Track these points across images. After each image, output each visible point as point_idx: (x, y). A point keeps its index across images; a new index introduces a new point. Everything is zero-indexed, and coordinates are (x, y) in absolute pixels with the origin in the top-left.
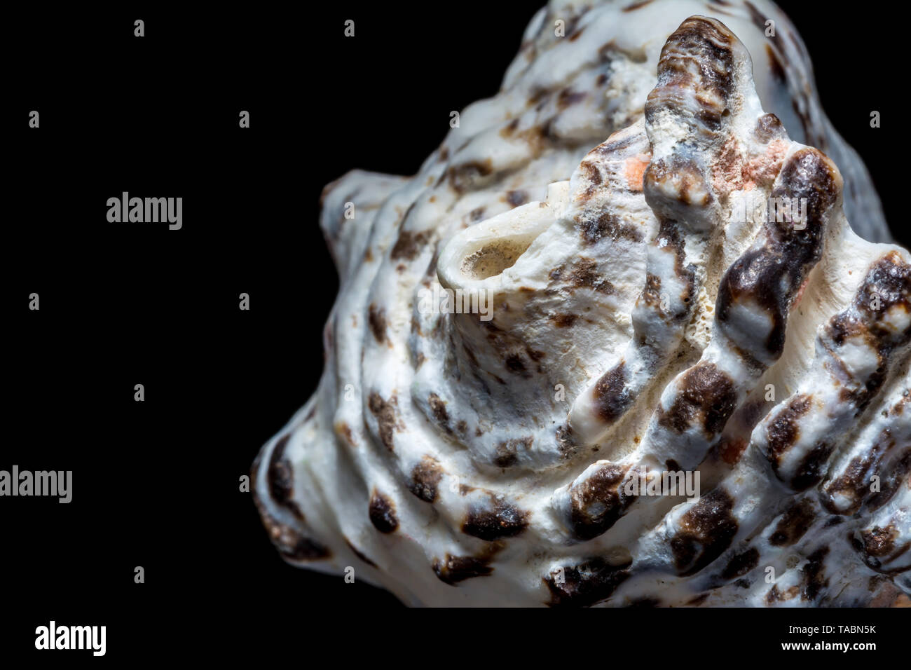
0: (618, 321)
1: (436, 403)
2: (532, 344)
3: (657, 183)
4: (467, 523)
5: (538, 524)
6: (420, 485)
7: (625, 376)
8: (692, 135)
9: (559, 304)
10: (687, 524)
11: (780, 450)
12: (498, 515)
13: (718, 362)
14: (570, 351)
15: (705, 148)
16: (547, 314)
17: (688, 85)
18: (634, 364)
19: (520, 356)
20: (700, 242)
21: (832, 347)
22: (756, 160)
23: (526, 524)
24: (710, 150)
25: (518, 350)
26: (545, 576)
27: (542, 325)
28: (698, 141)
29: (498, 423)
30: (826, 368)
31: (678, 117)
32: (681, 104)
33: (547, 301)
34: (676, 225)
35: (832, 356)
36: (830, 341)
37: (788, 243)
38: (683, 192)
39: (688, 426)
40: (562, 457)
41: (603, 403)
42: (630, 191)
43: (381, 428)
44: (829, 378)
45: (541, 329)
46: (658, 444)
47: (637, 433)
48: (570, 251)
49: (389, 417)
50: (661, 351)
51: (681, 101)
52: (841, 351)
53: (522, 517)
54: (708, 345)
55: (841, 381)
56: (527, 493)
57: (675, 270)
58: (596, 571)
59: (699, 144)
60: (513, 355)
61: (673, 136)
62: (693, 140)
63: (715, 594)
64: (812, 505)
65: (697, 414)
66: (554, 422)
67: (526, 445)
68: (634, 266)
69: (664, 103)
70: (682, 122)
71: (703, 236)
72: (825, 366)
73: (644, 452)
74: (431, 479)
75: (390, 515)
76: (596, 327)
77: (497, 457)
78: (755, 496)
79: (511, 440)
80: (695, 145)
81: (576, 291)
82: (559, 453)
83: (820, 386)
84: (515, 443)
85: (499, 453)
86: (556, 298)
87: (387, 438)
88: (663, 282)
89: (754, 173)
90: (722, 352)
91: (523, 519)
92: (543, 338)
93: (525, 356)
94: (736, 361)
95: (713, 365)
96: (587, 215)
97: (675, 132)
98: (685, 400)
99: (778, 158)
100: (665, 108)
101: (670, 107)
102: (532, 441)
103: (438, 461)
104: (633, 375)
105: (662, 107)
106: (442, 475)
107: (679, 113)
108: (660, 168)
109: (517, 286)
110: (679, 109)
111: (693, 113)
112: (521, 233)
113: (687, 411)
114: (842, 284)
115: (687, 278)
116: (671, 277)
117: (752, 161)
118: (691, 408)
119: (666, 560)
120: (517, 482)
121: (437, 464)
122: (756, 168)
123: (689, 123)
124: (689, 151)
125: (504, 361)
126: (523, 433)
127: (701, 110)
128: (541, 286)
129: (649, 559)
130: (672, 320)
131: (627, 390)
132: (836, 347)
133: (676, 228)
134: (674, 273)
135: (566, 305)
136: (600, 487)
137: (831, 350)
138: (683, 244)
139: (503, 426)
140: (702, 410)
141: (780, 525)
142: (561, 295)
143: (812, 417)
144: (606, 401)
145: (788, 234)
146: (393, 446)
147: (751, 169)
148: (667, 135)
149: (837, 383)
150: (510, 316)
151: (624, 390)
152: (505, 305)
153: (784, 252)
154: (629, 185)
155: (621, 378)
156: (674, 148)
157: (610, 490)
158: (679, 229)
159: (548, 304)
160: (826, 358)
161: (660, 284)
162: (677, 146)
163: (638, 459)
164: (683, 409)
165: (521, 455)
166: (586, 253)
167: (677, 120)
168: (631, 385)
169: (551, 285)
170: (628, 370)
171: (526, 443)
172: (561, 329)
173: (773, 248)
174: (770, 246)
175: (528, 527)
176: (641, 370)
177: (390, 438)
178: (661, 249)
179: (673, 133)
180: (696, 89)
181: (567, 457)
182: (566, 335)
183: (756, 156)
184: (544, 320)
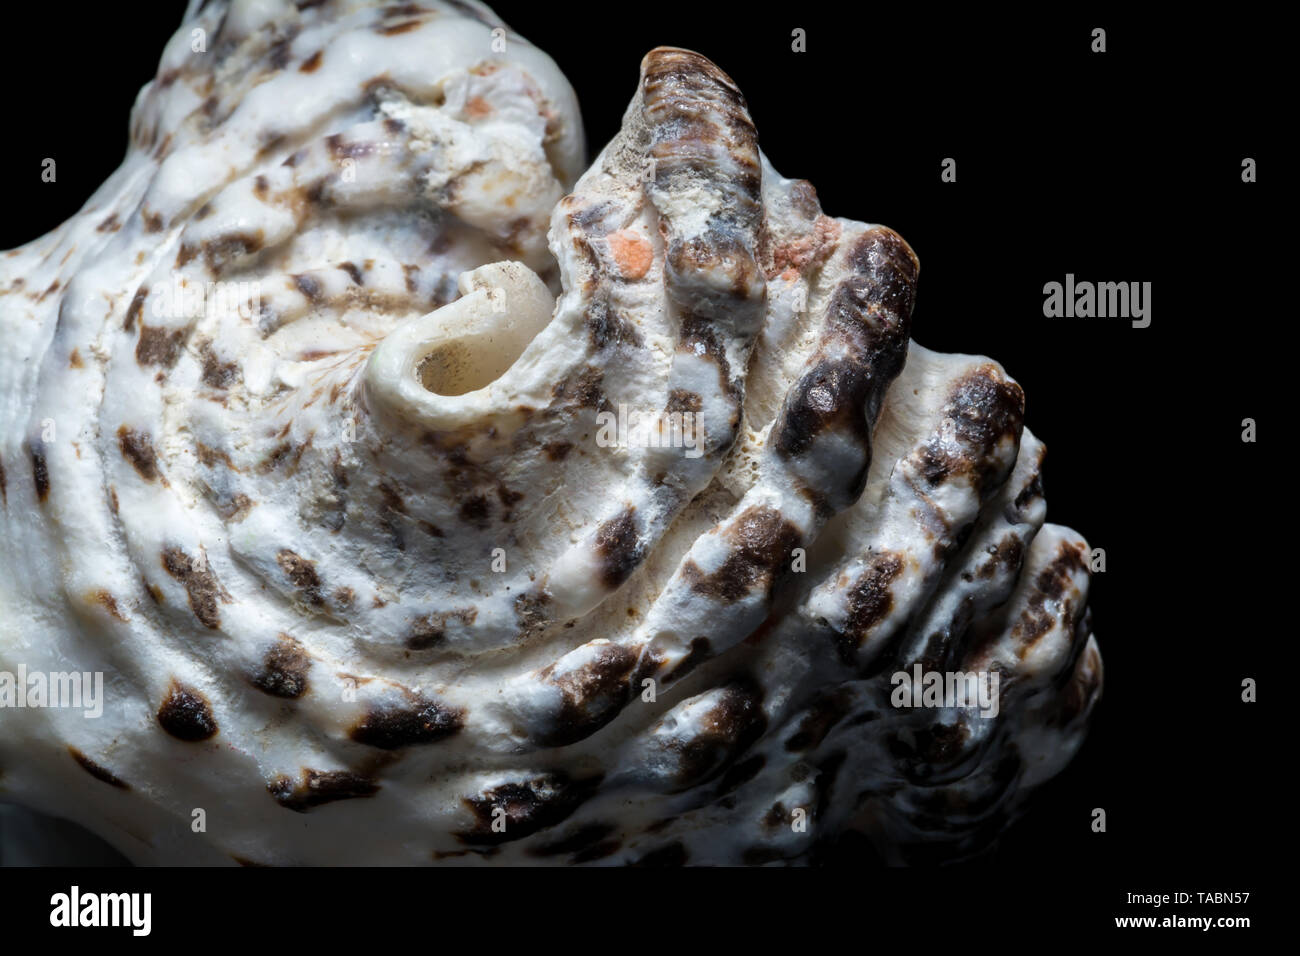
0: (614, 453)
1: (294, 563)
2: (509, 483)
3: (700, 270)
4: (364, 726)
5: (478, 725)
6: (278, 675)
7: (636, 526)
8: (729, 206)
9: (557, 429)
10: (716, 724)
11: (868, 624)
12: (420, 715)
13: (781, 508)
14: (555, 493)
15: (745, 223)
16: (539, 443)
17: (714, 139)
18: (648, 510)
19: (488, 499)
20: (742, 349)
21: (925, 489)
22: (803, 241)
23: (460, 726)
24: (750, 228)
25: (488, 491)
26: (472, 796)
27: (531, 457)
28: (738, 215)
29: (411, 590)
30: (915, 516)
31: (707, 181)
32: (713, 165)
33: (543, 425)
34: (710, 326)
35: (925, 501)
36: (923, 484)
37: (878, 352)
38: (740, 280)
39: (746, 593)
40: (521, 636)
41: (610, 563)
42: (622, 279)
43: (192, 598)
44: (919, 529)
45: (528, 462)
46: (685, 616)
47: (633, 603)
48: (577, 358)
49: (206, 582)
50: (685, 494)
51: (712, 161)
52: (938, 495)
53: (455, 717)
54: (754, 485)
55: (936, 535)
56: (449, 684)
57: (720, 385)
58: (558, 788)
59: (738, 218)
60: (476, 497)
61: (704, 207)
62: (731, 212)
63: (686, 818)
64: (851, 697)
65: (762, 578)
66: (508, 588)
67: (464, 619)
68: (636, 379)
69: (688, 162)
70: (714, 189)
71: (747, 341)
72: (914, 514)
73: (659, 627)
74: (296, 666)
75: (204, 717)
76: (587, 461)
77: (413, 636)
78: (786, 686)
79: (435, 613)
80: (732, 219)
81: (580, 412)
82: (519, 630)
83: (907, 540)
84: (444, 616)
85: (416, 630)
86: (555, 421)
87: (206, 612)
88: (705, 402)
89: (799, 258)
90: (783, 495)
91: (456, 720)
92: (527, 475)
93: (495, 498)
94: (804, 506)
95: (776, 512)
96: (596, 310)
97: (707, 201)
98: (744, 559)
99: (829, 239)
100: (689, 169)
101: (696, 168)
102: (475, 614)
103: (299, 643)
104: (648, 525)
105: (684, 167)
106: (310, 662)
107: (710, 176)
108: (697, 249)
109: (514, 404)
110: (710, 171)
111: (730, 177)
112: (477, 332)
113: (747, 574)
114: (908, 406)
115: (735, 396)
116: (716, 395)
117: (796, 242)
118: (753, 570)
119: (659, 772)
120: (430, 669)
121: (298, 646)
122: (802, 251)
123: (722, 190)
124: (726, 227)
125: (458, 506)
126: (458, 604)
127: (742, 173)
128: (542, 405)
129: (633, 771)
130: (714, 452)
131: (641, 545)
132: (930, 489)
133: (711, 329)
134: (719, 390)
135: (565, 431)
136: (609, 675)
137: (923, 493)
138: (723, 350)
139: (421, 594)
140: (768, 571)
141: (805, 724)
142: (561, 418)
143: (907, 581)
144: (614, 559)
145: (881, 339)
146: (219, 621)
147: (796, 253)
148: (694, 204)
149: (930, 537)
150: (495, 444)
151: (637, 545)
152: (492, 430)
153: (873, 363)
154: (622, 272)
155: (632, 529)
156: (708, 223)
157: (621, 679)
158: (715, 331)
159: (543, 430)
160: (914, 504)
161: (701, 404)
162: (711, 220)
163: (648, 637)
164: (740, 571)
165: (455, 631)
166: (593, 362)
167: (706, 185)
168: (645, 538)
169: (553, 404)
170: (640, 517)
171: (466, 617)
172: (552, 464)
173: (859, 358)
174: (854, 356)
175: (463, 731)
176: (656, 519)
177: (213, 610)
178: (699, 356)
179: (703, 202)
180: (729, 145)
181: (528, 635)
182: (557, 472)
183: (801, 236)
184: (534, 451)
